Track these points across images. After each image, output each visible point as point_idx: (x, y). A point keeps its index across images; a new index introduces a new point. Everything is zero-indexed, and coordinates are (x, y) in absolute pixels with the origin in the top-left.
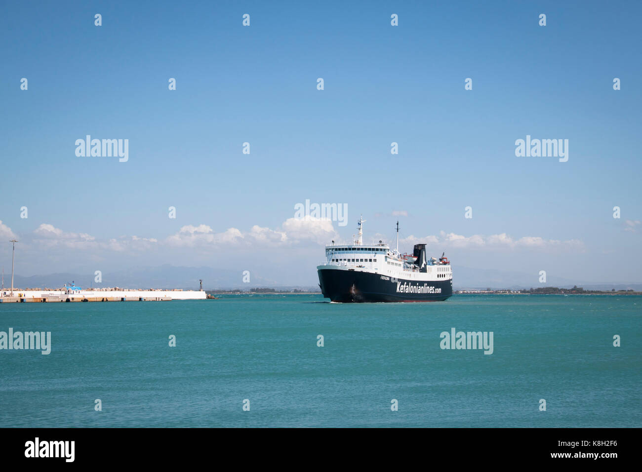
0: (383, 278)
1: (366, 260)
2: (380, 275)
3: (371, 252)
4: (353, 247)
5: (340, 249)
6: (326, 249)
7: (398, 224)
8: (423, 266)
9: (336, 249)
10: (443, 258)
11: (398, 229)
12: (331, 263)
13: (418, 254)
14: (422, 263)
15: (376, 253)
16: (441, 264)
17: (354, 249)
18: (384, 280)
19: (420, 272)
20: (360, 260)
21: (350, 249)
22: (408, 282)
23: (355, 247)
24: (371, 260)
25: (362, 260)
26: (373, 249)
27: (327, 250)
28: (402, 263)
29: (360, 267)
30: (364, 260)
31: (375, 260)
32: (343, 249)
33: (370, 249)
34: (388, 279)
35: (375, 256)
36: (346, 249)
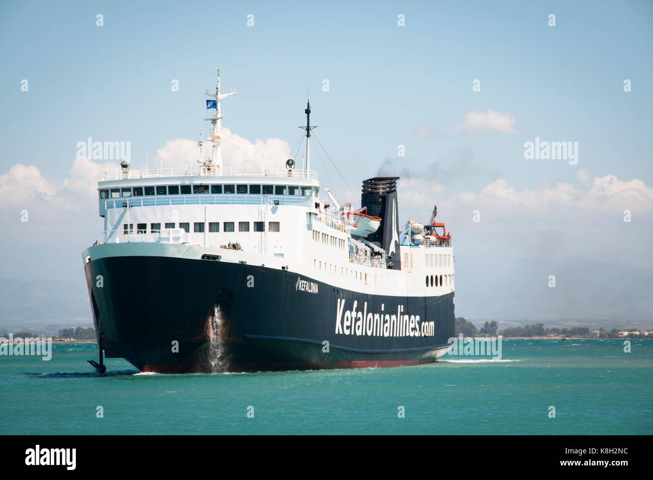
0: (301, 285)
1: (244, 226)
2: (295, 277)
3: (261, 196)
4: (198, 182)
5: (149, 191)
6: (101, 191)
7: (308, 112)
8: (392, 248)
9: (138, 191)
10: (435, 225)
11: (308, 129)
12: (135, 237)
13: (378, 209)
14: (391, 238)
15: (277, 203)
16: (432, 244)
17: (201, 189)
18: (306, 293)
19: (389, 267)
20: (221, 227)
21: (186, 190)
22: (362, 298)
23: (205, 182)
24: (260, 227)
25: (229, 226)
26: (268, 189)
27: (105, 193)
28: (346, 236)
29: (235, 247)
30: (237, 226)
31: (275, 226)
32: (162, 190)
33: (255, 189)
34: (314, 289)
35: (274, 211)
36: (173, 190)
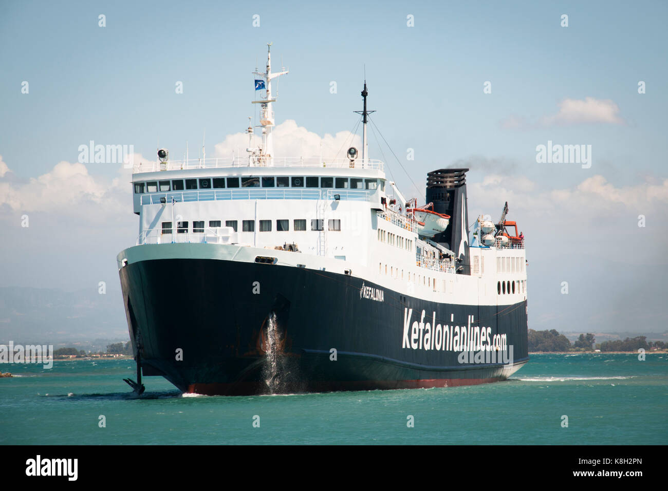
0: (366, 292)
1: (300, 224)
2: (360, 282)
3: (319, 190)
4: (246, 174)
5: (191, 184)
6: (135, 184)
7: (364, 94)
8: (462, 250)
9: (178, 185)
10: (506, 224)
11: (365, 114)
13: (446, 205)
14: (461, 239)
15: (338, 198)
16: (504, 245)
17: (250, 182)
20: (274, 225)
21: (233, 182)
23: (254, 174)
24: (318, 225)
25: (282, 225)
26: (327, 182)
27: (139, 187)
28: (413, 236)
29: (291, 248)
30: (291, 225)
31: (336, 225)
33: (312, 182)
35: (334, 207)
36: (219, 183)
